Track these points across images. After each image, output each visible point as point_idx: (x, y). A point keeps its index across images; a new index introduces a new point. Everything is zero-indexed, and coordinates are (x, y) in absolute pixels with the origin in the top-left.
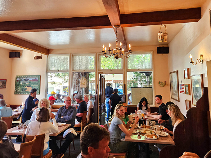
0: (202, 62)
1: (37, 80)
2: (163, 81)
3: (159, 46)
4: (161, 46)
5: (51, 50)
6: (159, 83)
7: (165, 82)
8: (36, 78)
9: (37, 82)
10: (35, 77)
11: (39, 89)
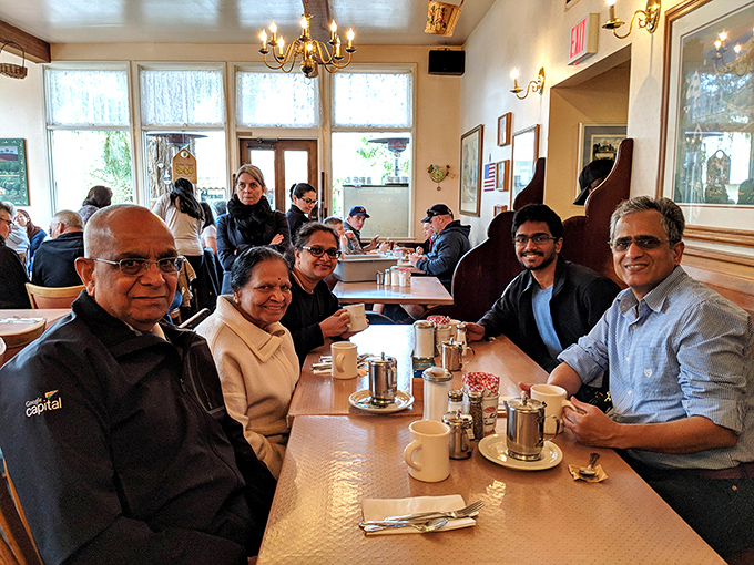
0: (541, 92)
1: (15, 157)
2: (443, 165)
3: (435, 48)
4: (442, 48)
5: (54, 44)
6: (431, 170)
7: (448, 167)
8: (10, 149)
9: (13, 164)
10: (6, 145)
11: (24, 186)
